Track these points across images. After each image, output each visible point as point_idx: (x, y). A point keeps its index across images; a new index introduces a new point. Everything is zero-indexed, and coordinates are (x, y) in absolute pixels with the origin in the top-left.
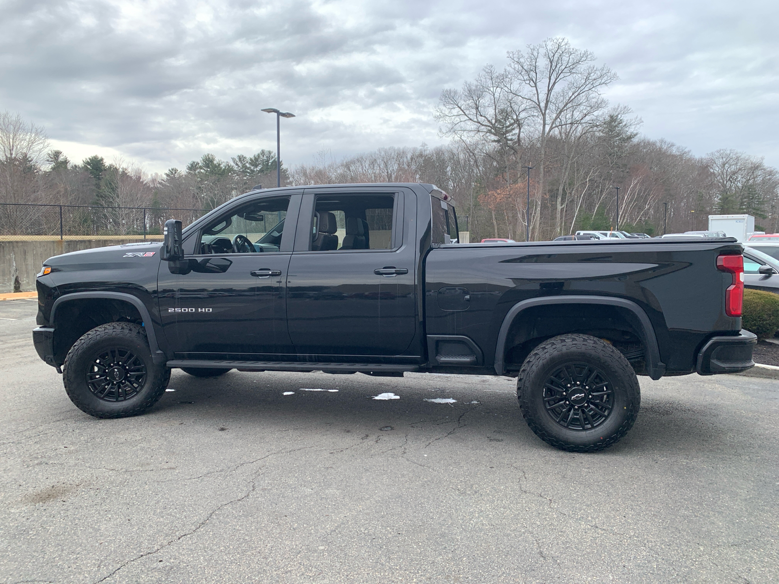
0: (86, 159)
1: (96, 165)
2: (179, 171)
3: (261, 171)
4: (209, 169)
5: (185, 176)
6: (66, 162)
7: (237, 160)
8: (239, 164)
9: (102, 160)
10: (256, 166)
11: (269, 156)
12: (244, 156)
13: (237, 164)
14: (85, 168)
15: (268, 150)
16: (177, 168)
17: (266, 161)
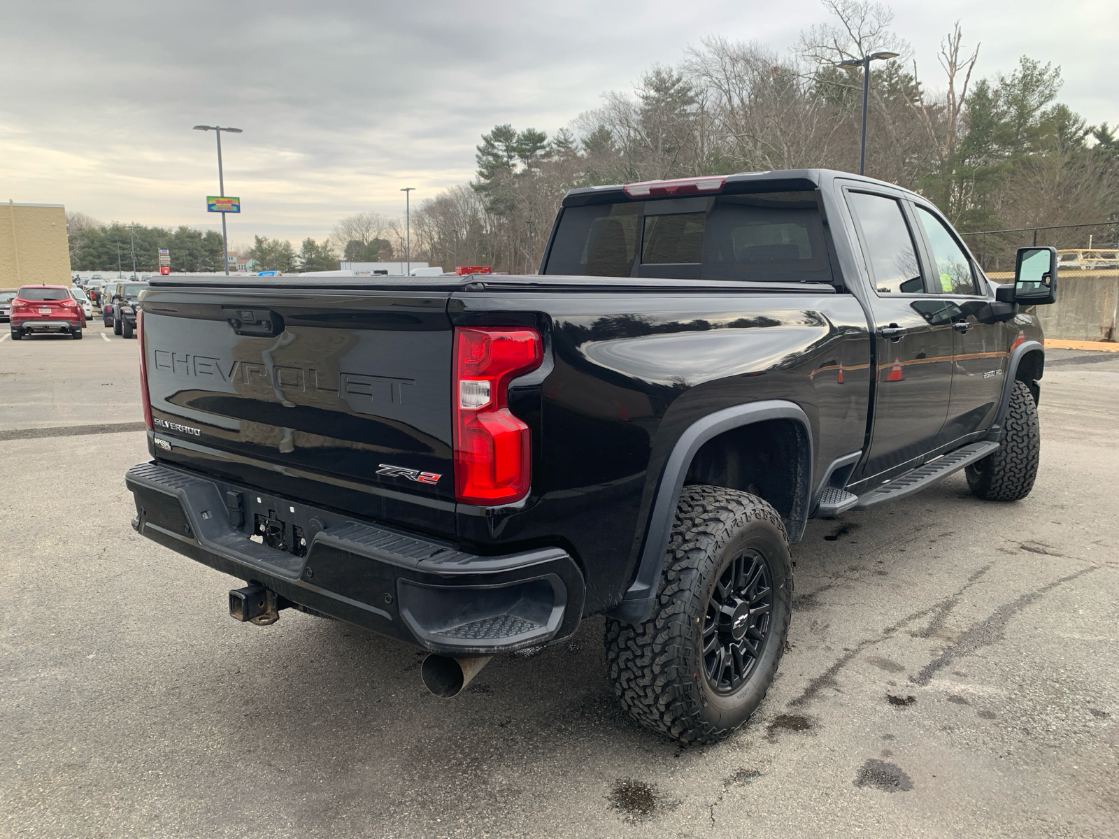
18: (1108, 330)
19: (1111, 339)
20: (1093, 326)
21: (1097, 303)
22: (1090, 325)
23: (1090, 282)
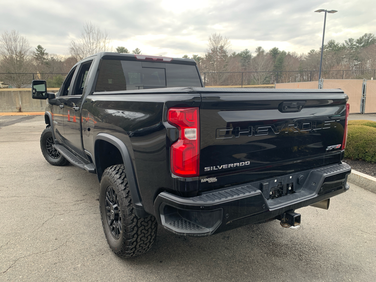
0: (271, 49)
1: (275, 52)
2: (315, 51)
3: (363, 46)
4: (331, 48)
5: (318, 53)
6: (263, 52)
7: (348, 41)
8: (349, 44)
9: (278, 49)
10: (361, 43)
11: (370, 37)
12: (353, 39)
13: (348, 44)
14: (270, 54)
15: (370, 33)
16: (314, 49)
17: (367, 40)
18: (19, 109)
19: (21, 111)
20: (14, 107)
21: (13, 100)
22: (13, 107)
23: (10, 93)
